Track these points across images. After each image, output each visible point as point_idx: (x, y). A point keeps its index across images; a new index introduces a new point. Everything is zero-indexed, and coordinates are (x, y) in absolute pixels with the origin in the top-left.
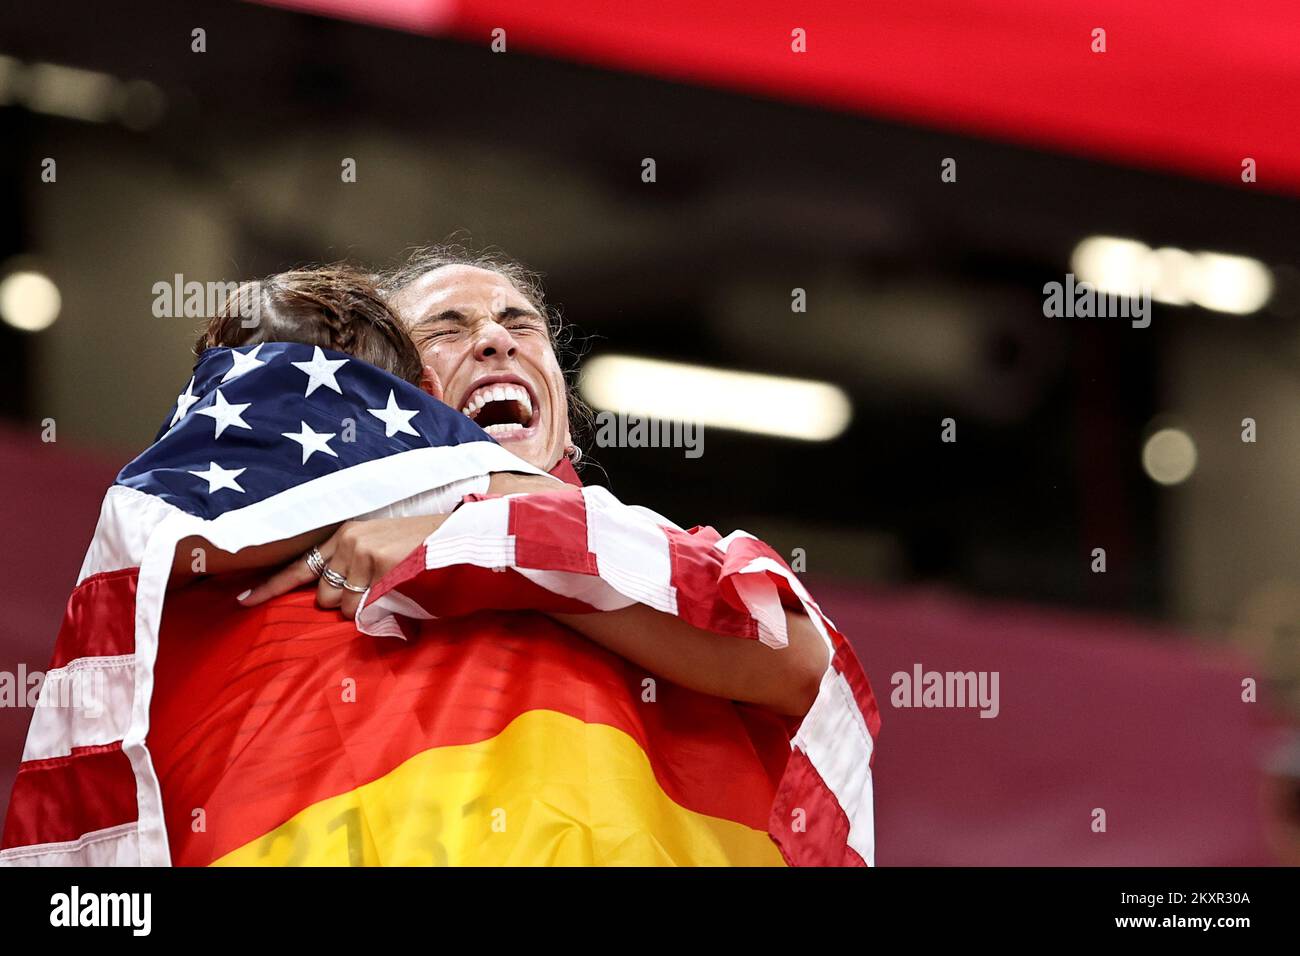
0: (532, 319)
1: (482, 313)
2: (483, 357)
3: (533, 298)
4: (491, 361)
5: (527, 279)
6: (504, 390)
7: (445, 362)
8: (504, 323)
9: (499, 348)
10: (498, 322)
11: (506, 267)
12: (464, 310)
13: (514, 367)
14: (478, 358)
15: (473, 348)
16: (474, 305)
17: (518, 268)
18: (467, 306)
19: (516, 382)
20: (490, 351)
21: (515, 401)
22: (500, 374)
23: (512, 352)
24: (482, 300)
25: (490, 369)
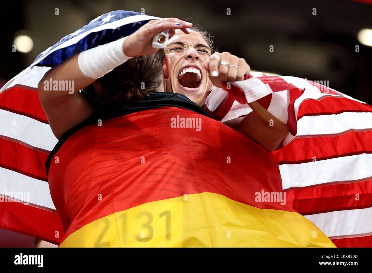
0: (207, 49)
1: (190, 44)
2: (188, 59)
3: (209, 43)
4: (190, 60)
5: (208, 36)
6: (193, 69)
7: (175, 59)
8: (197, 49)
9: (192, 56)
10: (195, 48)
11: (202, 32)
12: (185, 42)
13: (197, 63)
14: (186, 59)
15: (185, 55)
16: (188, 42)
17: (206, 33)
18: (186, 41)
19: (197, 68)
20: (190, 57)
21: (196, 73)
22: (192, 64)
23: (197, 58)
24: (191, 40)
25: (189, 62)
